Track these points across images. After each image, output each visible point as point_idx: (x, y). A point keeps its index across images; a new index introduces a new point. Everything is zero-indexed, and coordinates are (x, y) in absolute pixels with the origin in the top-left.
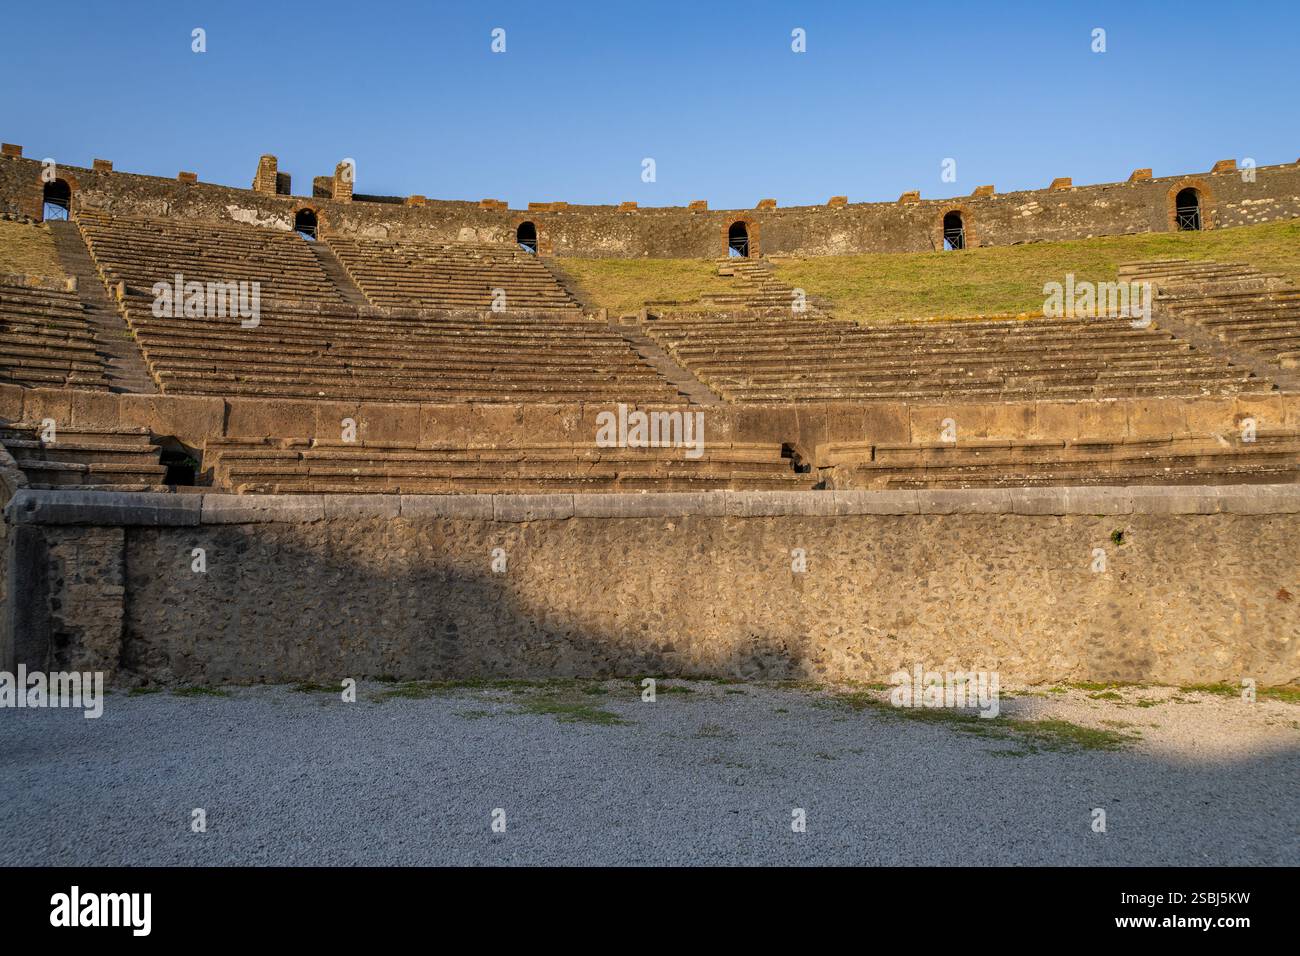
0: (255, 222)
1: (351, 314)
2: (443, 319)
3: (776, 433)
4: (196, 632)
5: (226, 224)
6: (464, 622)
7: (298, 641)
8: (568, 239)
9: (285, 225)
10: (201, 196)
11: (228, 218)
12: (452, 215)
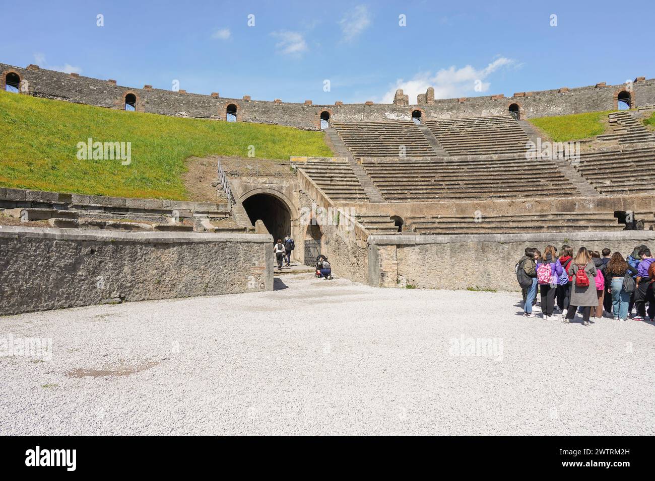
0: (396, 118)
1: (442, 161)
2: (478, 160)
3: (613, 208)
4: (415, 274)
5: (385, 121)
6: (493, 273)
7: (444, 278)
8: (533, 109)
9: (408, 118)
10: (375, 110)
11: (386, 118)
12: (478, 105)
